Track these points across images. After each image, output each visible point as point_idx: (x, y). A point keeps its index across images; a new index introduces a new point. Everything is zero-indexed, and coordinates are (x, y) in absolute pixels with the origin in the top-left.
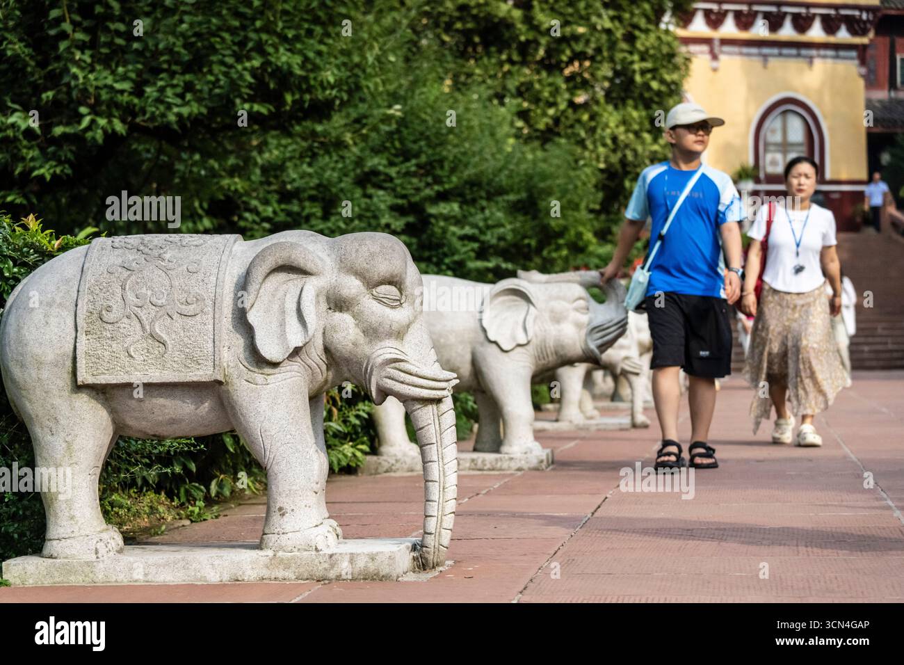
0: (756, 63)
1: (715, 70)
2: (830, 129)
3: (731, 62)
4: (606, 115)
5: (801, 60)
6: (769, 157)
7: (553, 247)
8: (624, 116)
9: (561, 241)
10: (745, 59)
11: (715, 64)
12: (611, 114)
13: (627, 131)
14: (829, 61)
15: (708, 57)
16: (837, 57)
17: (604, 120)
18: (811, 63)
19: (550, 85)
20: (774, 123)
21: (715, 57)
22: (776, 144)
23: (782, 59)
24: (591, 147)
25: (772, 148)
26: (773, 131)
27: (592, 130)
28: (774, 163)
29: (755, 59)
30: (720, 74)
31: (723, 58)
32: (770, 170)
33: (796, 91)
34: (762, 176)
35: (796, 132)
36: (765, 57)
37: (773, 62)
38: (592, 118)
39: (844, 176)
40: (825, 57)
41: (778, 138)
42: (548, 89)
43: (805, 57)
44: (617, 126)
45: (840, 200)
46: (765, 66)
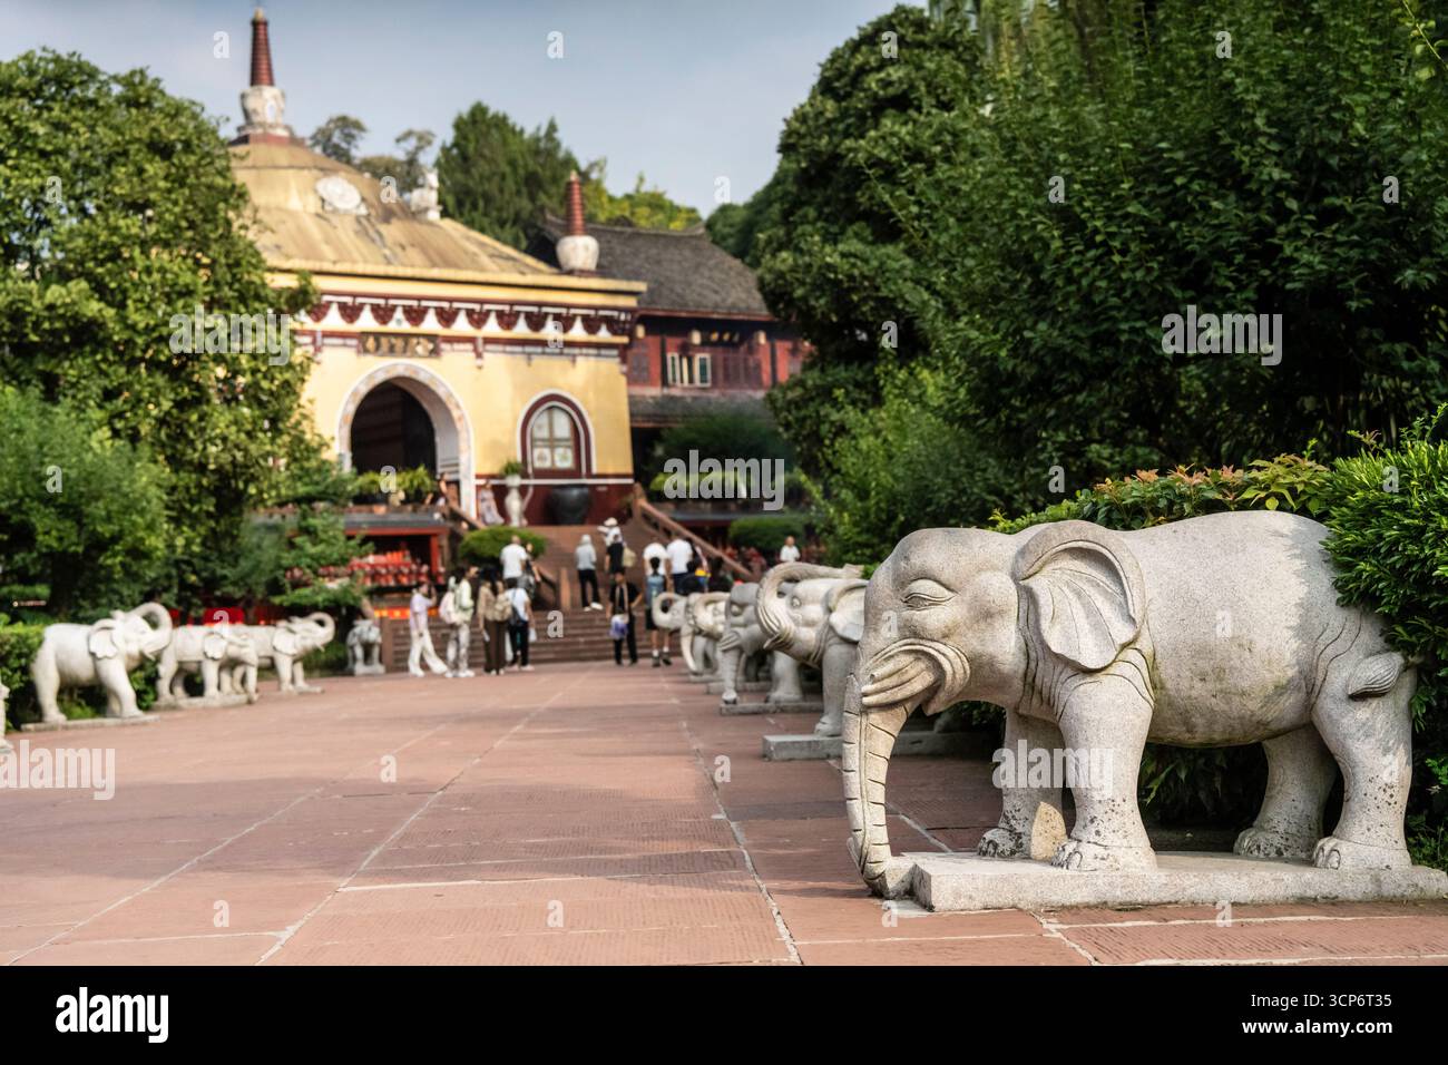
0: (521, 360)
1: (480, 368)
2: (595, 425)
3: (495, 360)
4: (216, 414)
5: (564, 358)
6: (537, 452)
7: (109, 553)
8: (235, 416)
9: (118, 548)
10: (509, 357)
11: (479, 362)
12: (221, 414)
13: (239, 431)
14: (592, 359)
15: (473, 355)
16: (598, 355)
17: (214, 419)
18: (574, 361)
19: (150, 385)
20: (541, 419)
21: (479, 356)
22: (543, 440)
23: (545, 357)
24: (200, 447)
25: (539, 443)
26: (540, 427)
27: (203, 430)
28: (541, 458)
29: (519, 357)
30: (484, 370)
31: (486, 355)
32: (538, 464)
33: (560, 388)
34: (530, 470)
35: (562, 427)
36: (529, 355)
37: (537, 360)
38: (201, 419)
39: (610, 470)
40: (587, 355)
41: (544, 434)
42: (148, 389)
43: (568, 355)
44: (227, 427)
45: (607, 493)
46: (529, 365)
